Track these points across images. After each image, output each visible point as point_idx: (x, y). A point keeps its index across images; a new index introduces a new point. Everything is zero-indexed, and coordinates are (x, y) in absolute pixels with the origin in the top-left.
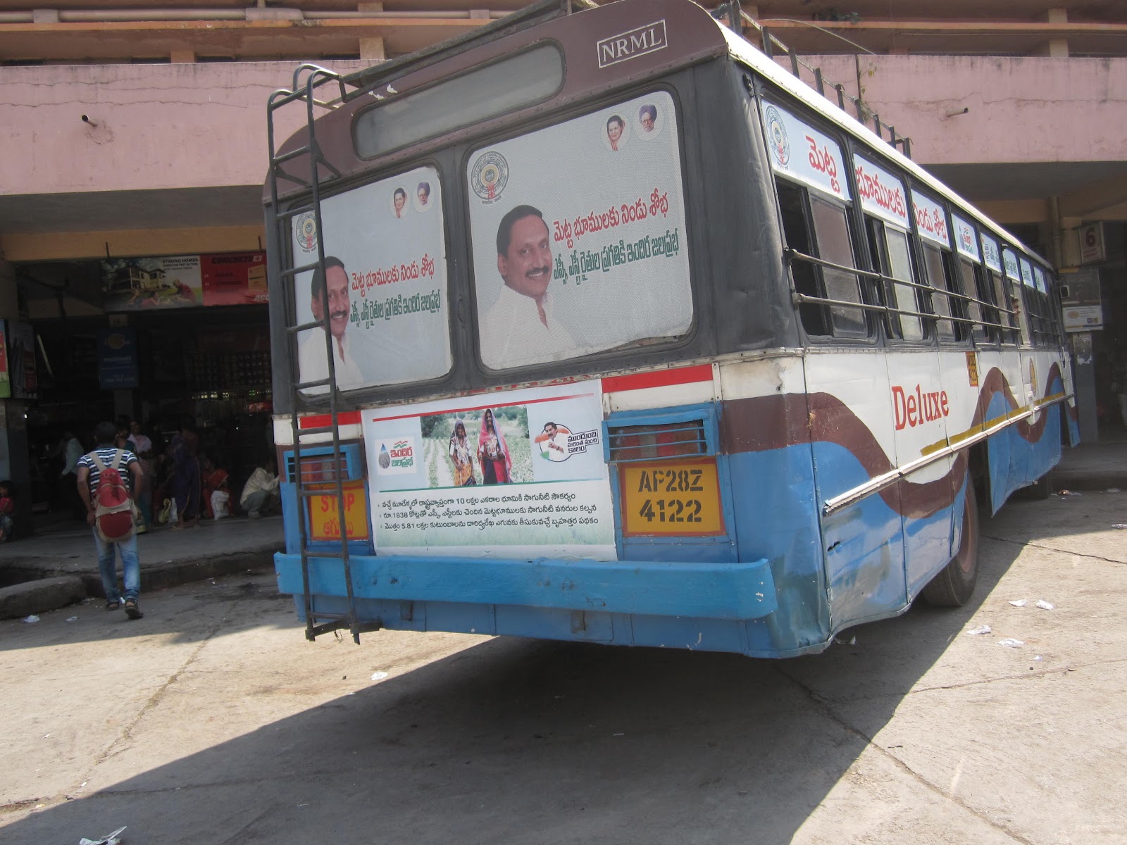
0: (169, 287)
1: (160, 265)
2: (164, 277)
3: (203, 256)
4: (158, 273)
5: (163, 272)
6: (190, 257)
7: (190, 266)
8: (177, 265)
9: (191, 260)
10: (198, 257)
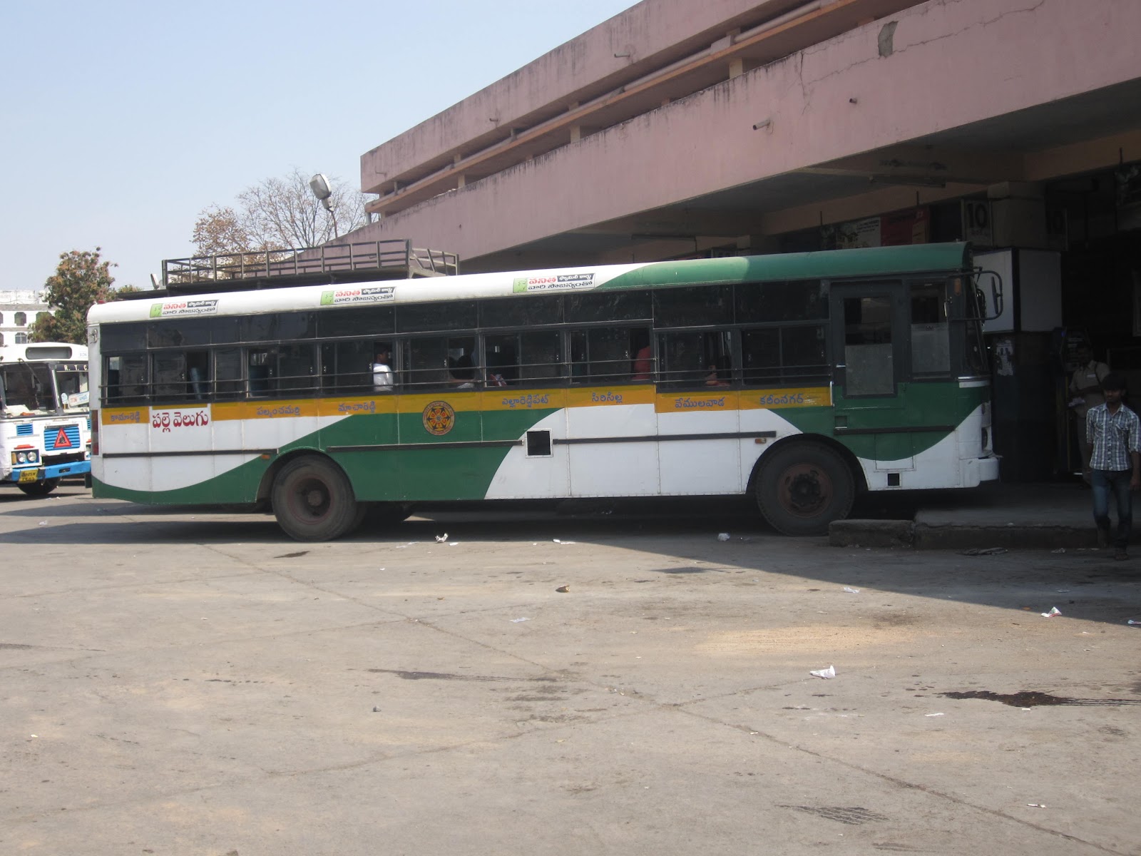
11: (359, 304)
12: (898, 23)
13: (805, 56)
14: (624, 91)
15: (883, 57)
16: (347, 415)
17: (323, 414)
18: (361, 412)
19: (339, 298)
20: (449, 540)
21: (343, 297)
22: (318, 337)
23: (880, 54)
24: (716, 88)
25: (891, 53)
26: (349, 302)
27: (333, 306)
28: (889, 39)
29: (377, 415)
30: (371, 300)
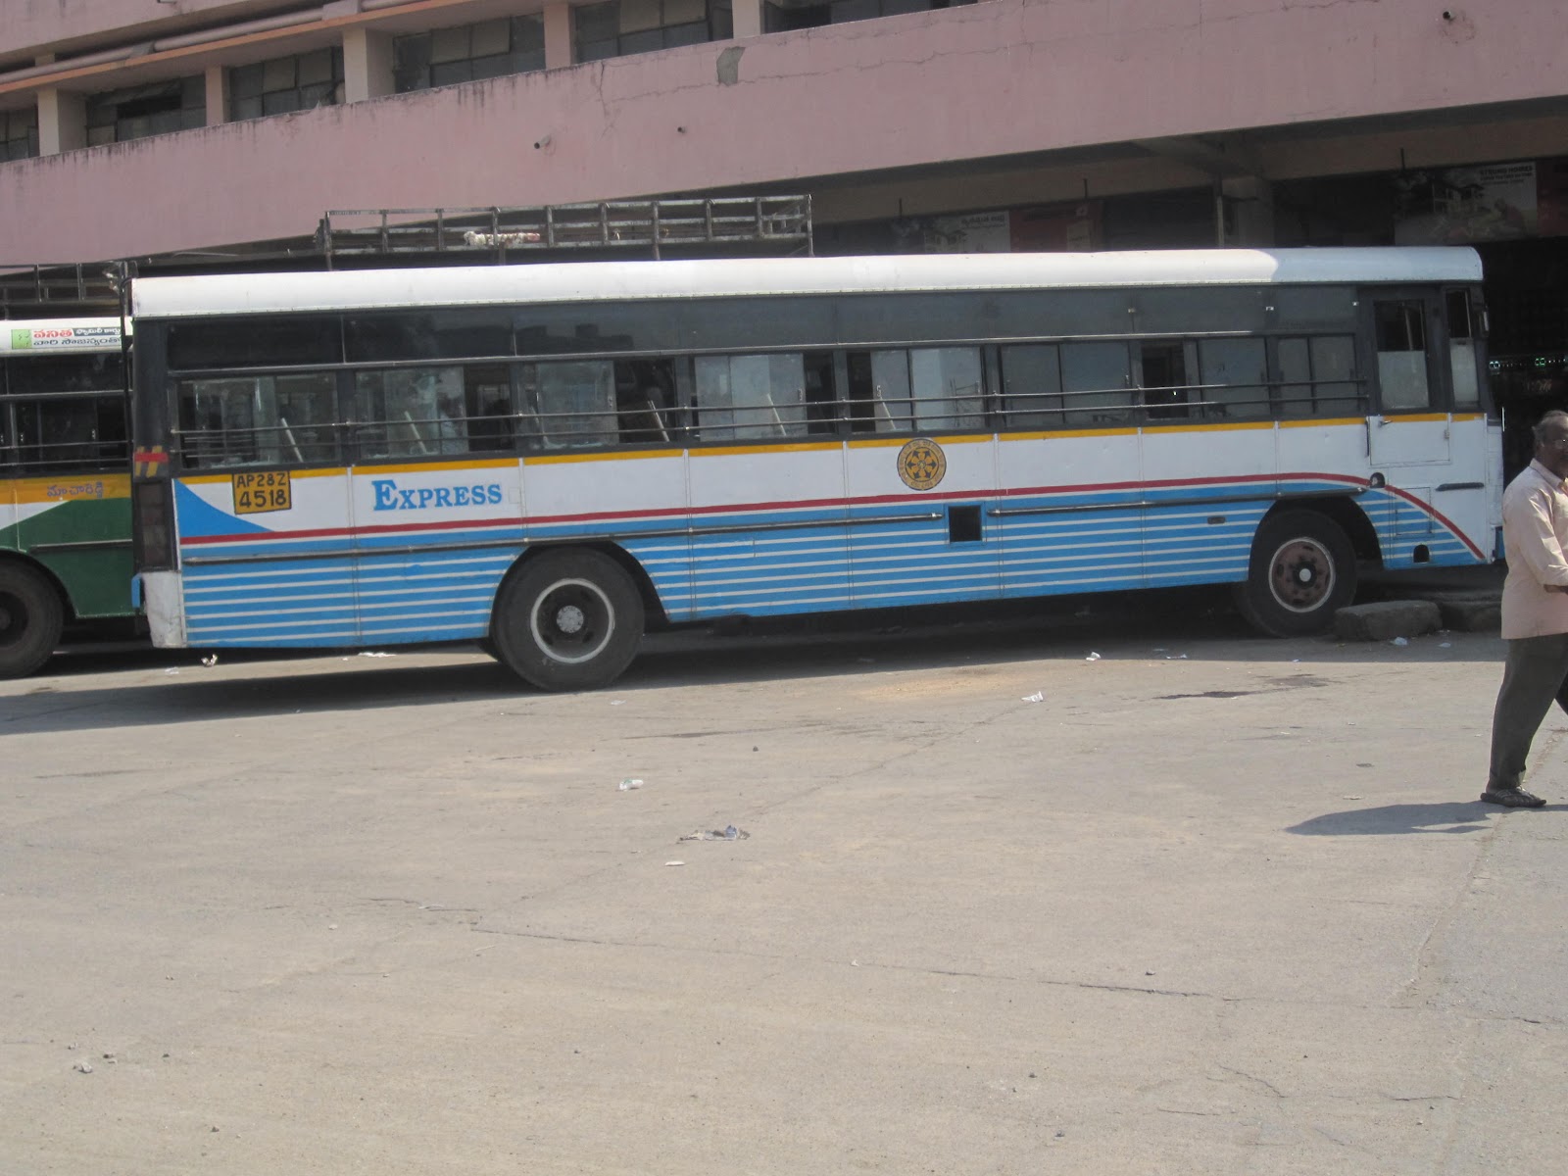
0: (1489, 211)
1: (1476, 177)
2: (1481, 195)
3: (1542, 162)
4: (1473, 190)
5: (1479, 187)
6: (1519, 165)
7: (1521, 178)
8: (1502, 177)
9: (1522, 169)
10: (1533, 164)
11: (72, 350)
12: (746, 50)
13: (606, 68)
14: (154, 51)
15: (723, 84)
16: (62, 501)
17: (23, 500)
18: (82, 496)
19: (40, 339)
20: (219, 662)
21: (46, 339)
22: (11, 392)
23: (720, 81)
24: (462, 88)
25: (735, 81)
26: (57, 345)
27: (30, 351)
28: (733, 65)
29: (107, 502)
30: (90, 344)
